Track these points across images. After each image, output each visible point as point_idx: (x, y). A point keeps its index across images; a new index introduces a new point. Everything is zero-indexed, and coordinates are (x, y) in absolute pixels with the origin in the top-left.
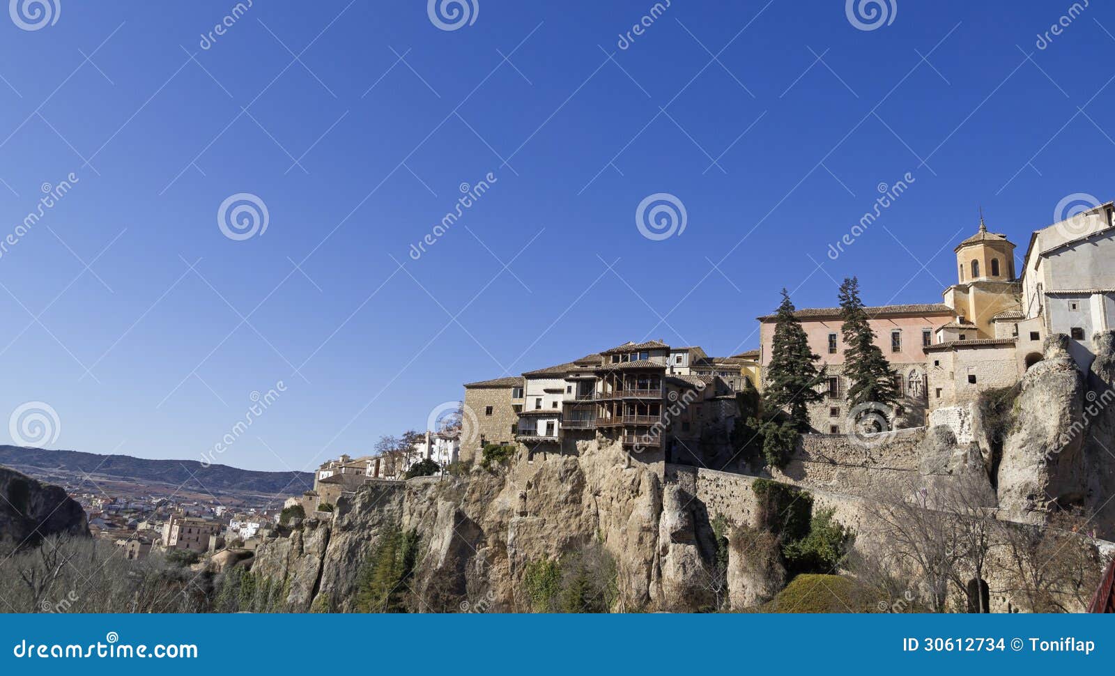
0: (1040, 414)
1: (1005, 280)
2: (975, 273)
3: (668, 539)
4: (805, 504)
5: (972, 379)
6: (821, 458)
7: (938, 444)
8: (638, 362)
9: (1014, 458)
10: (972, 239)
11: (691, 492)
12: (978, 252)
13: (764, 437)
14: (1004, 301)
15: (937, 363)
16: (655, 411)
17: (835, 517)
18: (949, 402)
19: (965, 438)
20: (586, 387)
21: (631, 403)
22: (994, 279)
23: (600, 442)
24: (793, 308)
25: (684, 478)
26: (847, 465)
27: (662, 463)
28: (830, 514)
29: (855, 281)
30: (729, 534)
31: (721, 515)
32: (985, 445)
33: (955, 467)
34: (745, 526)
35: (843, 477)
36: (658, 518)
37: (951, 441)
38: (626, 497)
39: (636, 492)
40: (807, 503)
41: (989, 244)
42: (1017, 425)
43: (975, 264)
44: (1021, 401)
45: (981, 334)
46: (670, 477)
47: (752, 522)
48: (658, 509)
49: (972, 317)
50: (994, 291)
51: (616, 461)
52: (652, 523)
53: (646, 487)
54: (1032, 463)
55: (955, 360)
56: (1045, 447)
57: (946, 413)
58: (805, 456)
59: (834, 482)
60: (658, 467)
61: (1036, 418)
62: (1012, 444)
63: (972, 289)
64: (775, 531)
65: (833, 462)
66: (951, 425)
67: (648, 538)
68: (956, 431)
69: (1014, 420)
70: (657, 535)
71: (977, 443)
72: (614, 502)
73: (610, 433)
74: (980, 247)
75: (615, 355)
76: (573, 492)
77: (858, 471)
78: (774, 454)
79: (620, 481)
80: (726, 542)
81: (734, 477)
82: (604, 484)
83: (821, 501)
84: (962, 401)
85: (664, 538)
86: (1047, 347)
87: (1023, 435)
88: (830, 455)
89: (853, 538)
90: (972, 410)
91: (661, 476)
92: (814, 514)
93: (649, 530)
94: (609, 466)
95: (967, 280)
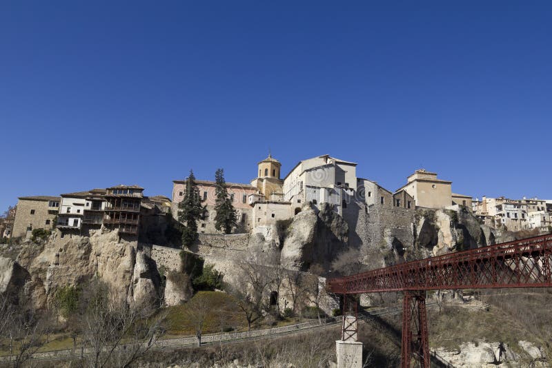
0: (302, 231)
1: (277, 178)
2: (266, 174)
3: (139, 276)
4: (201, 262)
5: (273, 215)
6: (206, 243)
7: (258, 240)
8: (128, 194)
9: (289, 247)
10: (266, 160)
11: (149, 256)
12: (268, 166)
13: (182, 234)
14: (276, 187)
15: (260, 208)
16: (135, 218)
17: (214, 268)
18: (263, 224)
19: (269, 238)
20: (97, 204)
21: (124, 214)
22: (273, 177)
23: (103, 230)
24: (194, 179)
25: (146, 249)
26: (216, 247)
27: (137, 242)
28: (212, 267)
29: (222, 171)
30: (167, 274)
31: (163, 266)
32: (278, 241)
33: (265, 249)
34: (175, 271)
35: (214, 252)
36: (134, 267)
37: (263, 239)
38: (117, 257)
39: (122, 254)
40: (202, 262)
41: (273, 163)
42: (291, 234)
43: (266, 170)
44: (292, 225)
45: (266, 198)
46: (140, 248)
47: (178, 269)
48: (134, 262)
49: (264, 192)
50: (273, 182)
51: (112, 240)
52: (131, 269)
53: (128, 252)
54: (297, 248)
55: (268, 208)
56: (303, 242)
57: (262, 228)
58: (199, 242)
59: (211, 254)
60: (134, 244)
61: (299, 232)
62: (289, 241)
63: (265, 180)
64: (188, 273)
65: (211, 246)
66: (263, 233)
67: (128, 276)
68: (265, 236)
69: (289, 232)
70: (132, 274)
71: (274, 240)
72: (110, 259)
73: (110, 227)
74: (270, 163)
75: (115, 190)
76: (85, 254)
77: (221, 250)
78: (186, 240)
79: (114, 250)
80: (165, 278)
81: (170, 250)
82: (103, 251)
83: (208, 261)
84: (268, 224)
85: (136, 275)
86: (304, 205)
87: (294, 238)
88: (210, 242)
89: (223, 276)
90: (273, 228)
91: (135, 247)
92: (204, 267)
93: (128, 272)
94: (107, 242)
95: (263, 176)
